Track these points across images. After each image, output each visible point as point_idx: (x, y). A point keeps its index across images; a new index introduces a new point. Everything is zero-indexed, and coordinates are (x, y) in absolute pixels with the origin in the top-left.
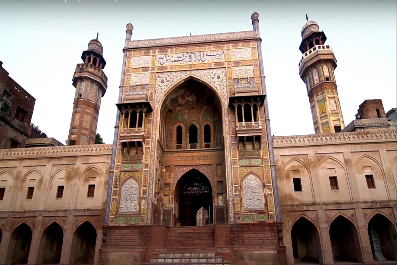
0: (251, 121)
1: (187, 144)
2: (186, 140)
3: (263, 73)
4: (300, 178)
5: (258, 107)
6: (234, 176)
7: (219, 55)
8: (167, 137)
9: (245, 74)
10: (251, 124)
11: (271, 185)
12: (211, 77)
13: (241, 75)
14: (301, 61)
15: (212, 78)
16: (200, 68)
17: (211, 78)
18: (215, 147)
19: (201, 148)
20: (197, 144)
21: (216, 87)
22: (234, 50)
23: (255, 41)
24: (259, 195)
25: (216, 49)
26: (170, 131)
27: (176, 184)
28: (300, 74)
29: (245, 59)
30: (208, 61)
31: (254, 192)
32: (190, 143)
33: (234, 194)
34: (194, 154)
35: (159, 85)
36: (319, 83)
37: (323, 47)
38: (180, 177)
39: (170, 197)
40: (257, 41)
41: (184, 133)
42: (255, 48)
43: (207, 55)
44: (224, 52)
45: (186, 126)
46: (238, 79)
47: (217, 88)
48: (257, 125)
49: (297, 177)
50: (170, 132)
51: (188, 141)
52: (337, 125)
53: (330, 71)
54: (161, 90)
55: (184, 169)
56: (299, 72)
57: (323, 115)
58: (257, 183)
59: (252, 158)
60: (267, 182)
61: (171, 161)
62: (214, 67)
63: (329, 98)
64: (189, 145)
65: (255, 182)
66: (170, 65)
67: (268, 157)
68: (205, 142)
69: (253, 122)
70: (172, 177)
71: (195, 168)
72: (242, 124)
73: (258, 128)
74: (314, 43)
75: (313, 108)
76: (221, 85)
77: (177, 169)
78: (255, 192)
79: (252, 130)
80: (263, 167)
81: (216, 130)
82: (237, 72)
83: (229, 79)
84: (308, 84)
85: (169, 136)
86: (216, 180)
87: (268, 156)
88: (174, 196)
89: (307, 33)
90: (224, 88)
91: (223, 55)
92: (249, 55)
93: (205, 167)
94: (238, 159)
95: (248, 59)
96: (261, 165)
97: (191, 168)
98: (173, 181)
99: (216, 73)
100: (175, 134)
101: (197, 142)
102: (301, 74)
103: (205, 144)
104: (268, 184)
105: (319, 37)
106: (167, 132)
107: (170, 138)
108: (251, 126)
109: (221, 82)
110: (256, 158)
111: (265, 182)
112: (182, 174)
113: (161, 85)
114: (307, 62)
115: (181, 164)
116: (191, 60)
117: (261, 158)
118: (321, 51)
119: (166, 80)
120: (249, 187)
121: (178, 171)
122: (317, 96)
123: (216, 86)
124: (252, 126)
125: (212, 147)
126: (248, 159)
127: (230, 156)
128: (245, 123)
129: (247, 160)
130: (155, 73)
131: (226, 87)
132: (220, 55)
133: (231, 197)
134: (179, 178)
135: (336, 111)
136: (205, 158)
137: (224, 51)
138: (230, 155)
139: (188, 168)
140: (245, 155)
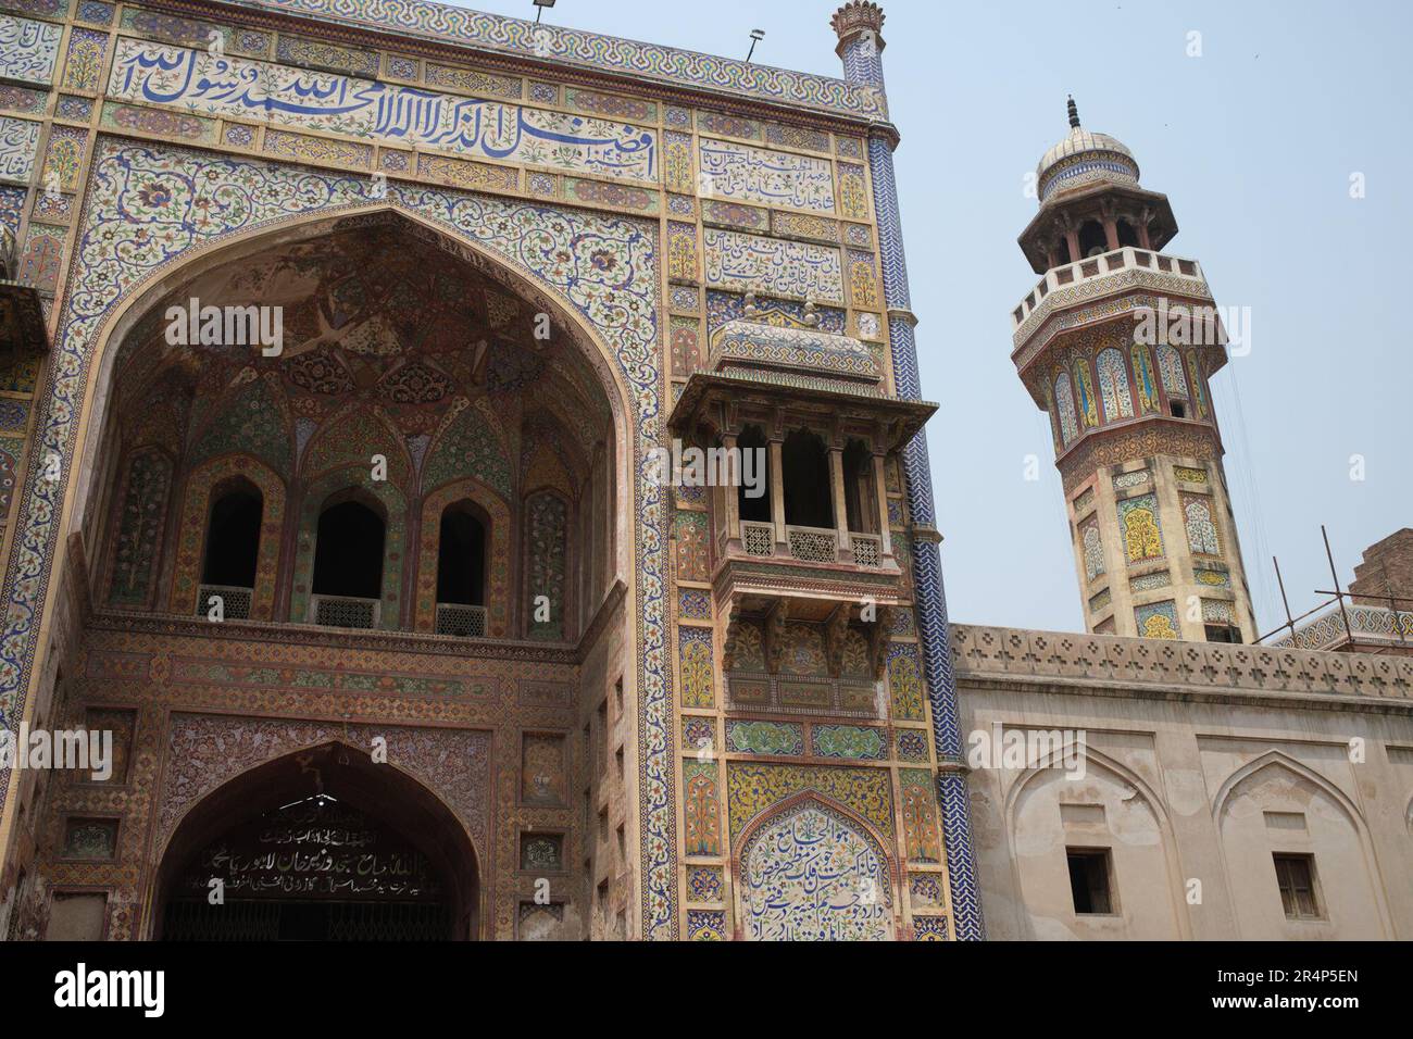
0: (830, 522)
1: (296, 597)
2: (286, 568)
3: (906, 300)
4: (1108, 850)
5: (879, 462)
6: (692, 808)
7: (612, 146)
8: (125, 530)
9: (787, 279)
10: (831, 537)
11: (939, 874)
12: (546, 247)
13: (757, 281)
14: (1031, 300)
15: (552, 256)
16: (470, 186)
17: (547, 253)
18: (521, 638)
19: (412, 630)
20: (378, 606)
21: (584, 310)
22: (721, 147)
23: (861, 135)
24: (859, 919)
25: (594, 114)
26: (158, 498)
27: (172, 825)
28: (1015, 357)
29: (791, 207)
30: (534, 159)
31: (824, 904)
32: (316, 590)
33: (685, 905)
34: (350, 658)
35: (121, 211)
36: (1128, 418)
37: (1165, 263)
38: (217, 784)
39: (113, 906)
40: (869, 138)
41: (272, 529)
42: (860, 167)
43: (522, 125)
44: (646, 139)
45: (293, 489)
46: (742, 294)
47: (591, 313)
48: (867, 550)
49: (1089, 839)
50: (159, 505)
51: (306, 577)
52: (1219, 620)
53: (1195, 377)
54: (139, 245)
55: (258, 738)
56: (1012, 349)
57: (1144, 567)
58: (847, 856)
59: (817, 723)
60: (916, 853)
61: (147, 682)
62: (576, 201)
63: (1182, 493)
64: (314, 603)
65: (834, 851)
66: (228, 114)
67: (928, 725)
68: (441, 598)
69: (842, 535)
70: (143, 783)
71: (349, 739)
72: (767, 531)
73: (874, 569)
74: (1112, 233)
75: (1084, 525)
76: (616, 302)
77: (190, 734)
78: (831, 902)
79: (830, 572)
80: (895, 773)
81: (533, 542)
82: (734, 263)
83: (675, 283)
84: (1067, 413)
85: (147, 526)
86: (516, 824)
87: (921, 719)
88: (147, 902)
89: (1076, 182)
90: (636, 324)
91: (646, 153)
92: (817, 191)
93: (429, 744)
94: (721, 716)
95: (807, 209)
96: (879, 764)
97: (321, 738)
98: (152, 811)
99: (587, 236)
100: (194, 521)
101: (377, 594)
102: (1027, 359)
103: (443, 612)
104: (923, 867)
105: (1138, 213)
106: (131, 499)
107: (152, 541)
108: (829, 550)
109: (615, 288)
110: (851, 723)
111: (902, 853)
112: (239, 770)
113: (139, 211)
114: (1067, 311)
115: (234, 707)
116: (402, 125)
117: (879, 723)
118: (1152, 276)
119: (186, 196)
120: (789, 873)
121: (203, 748)
122: (1115, 477)
123: (580, 300)
124: (836, 549)
125: (498, 632)
126: (796, 721)
127: (668, 694)
128: (790, 528)
129: (787, 728)
130: (93, 135)
131: (653, 319)
132: (618, 146)
133: (660, 922)
134: (204, 791)
135: (1216, 556)
136: (436, 691)
137: (652, 134)
138: (668, 686)
139: (293, 734)
140: (774, 700)
